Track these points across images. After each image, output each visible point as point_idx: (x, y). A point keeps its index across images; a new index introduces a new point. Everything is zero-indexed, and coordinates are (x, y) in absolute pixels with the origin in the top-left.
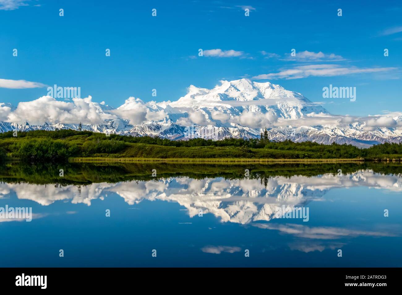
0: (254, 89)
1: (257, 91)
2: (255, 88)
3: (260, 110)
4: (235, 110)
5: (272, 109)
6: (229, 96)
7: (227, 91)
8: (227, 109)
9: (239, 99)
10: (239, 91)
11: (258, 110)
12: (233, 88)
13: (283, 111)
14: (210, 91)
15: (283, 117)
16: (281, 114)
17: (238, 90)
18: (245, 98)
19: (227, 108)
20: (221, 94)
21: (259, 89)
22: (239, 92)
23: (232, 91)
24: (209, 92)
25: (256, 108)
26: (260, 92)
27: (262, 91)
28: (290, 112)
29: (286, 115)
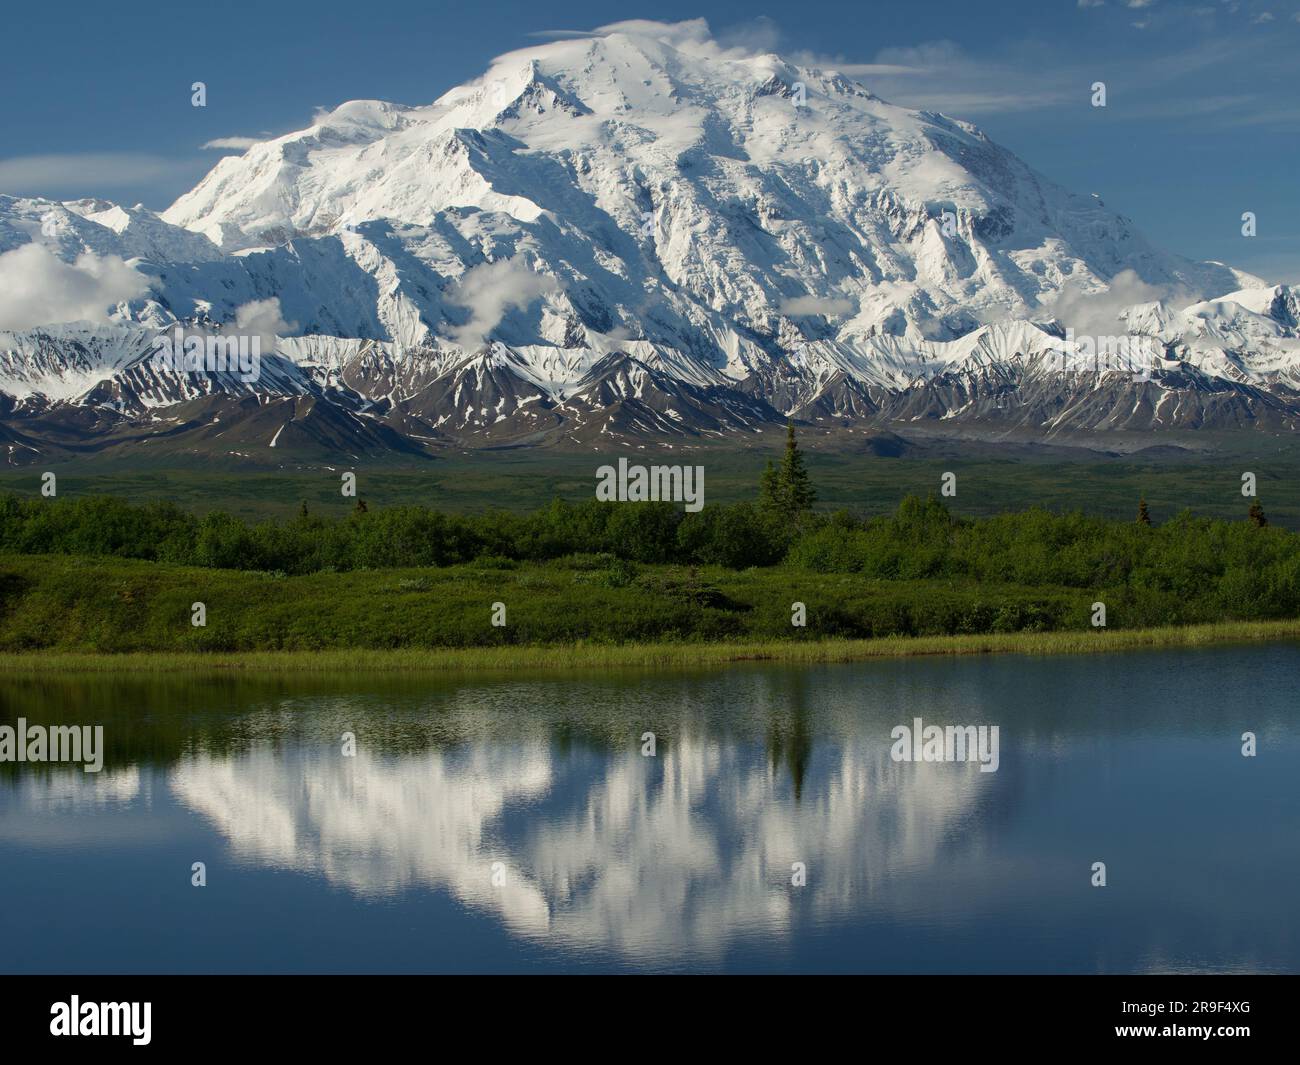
0: (685, 99)
1: (703, 113)
2: (690, 96)
3: (722, 232)
4: (564, 231)
5: (794, 222)
6: (526, 147)
7: (510, 113)
8: (516, 229)
9: (591, 163)
10: (590, 111)
11: (712, 231)
12: (551, 95)
13: (866, 234)
14: (409, 116)
15: (866, 270)
16: (853, 255)
17: (581, 110)
18: (630, 160)
19: (515, 222)
20: (476, 136)
21: (711, 103)
22: (584, 119)
23: (541, 111)
24: (400, 119)
25: (698, 221)
26: (718, 118)
27: (735, 110)
28: (910, 240)
29: (882, 261)
